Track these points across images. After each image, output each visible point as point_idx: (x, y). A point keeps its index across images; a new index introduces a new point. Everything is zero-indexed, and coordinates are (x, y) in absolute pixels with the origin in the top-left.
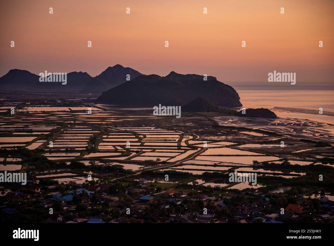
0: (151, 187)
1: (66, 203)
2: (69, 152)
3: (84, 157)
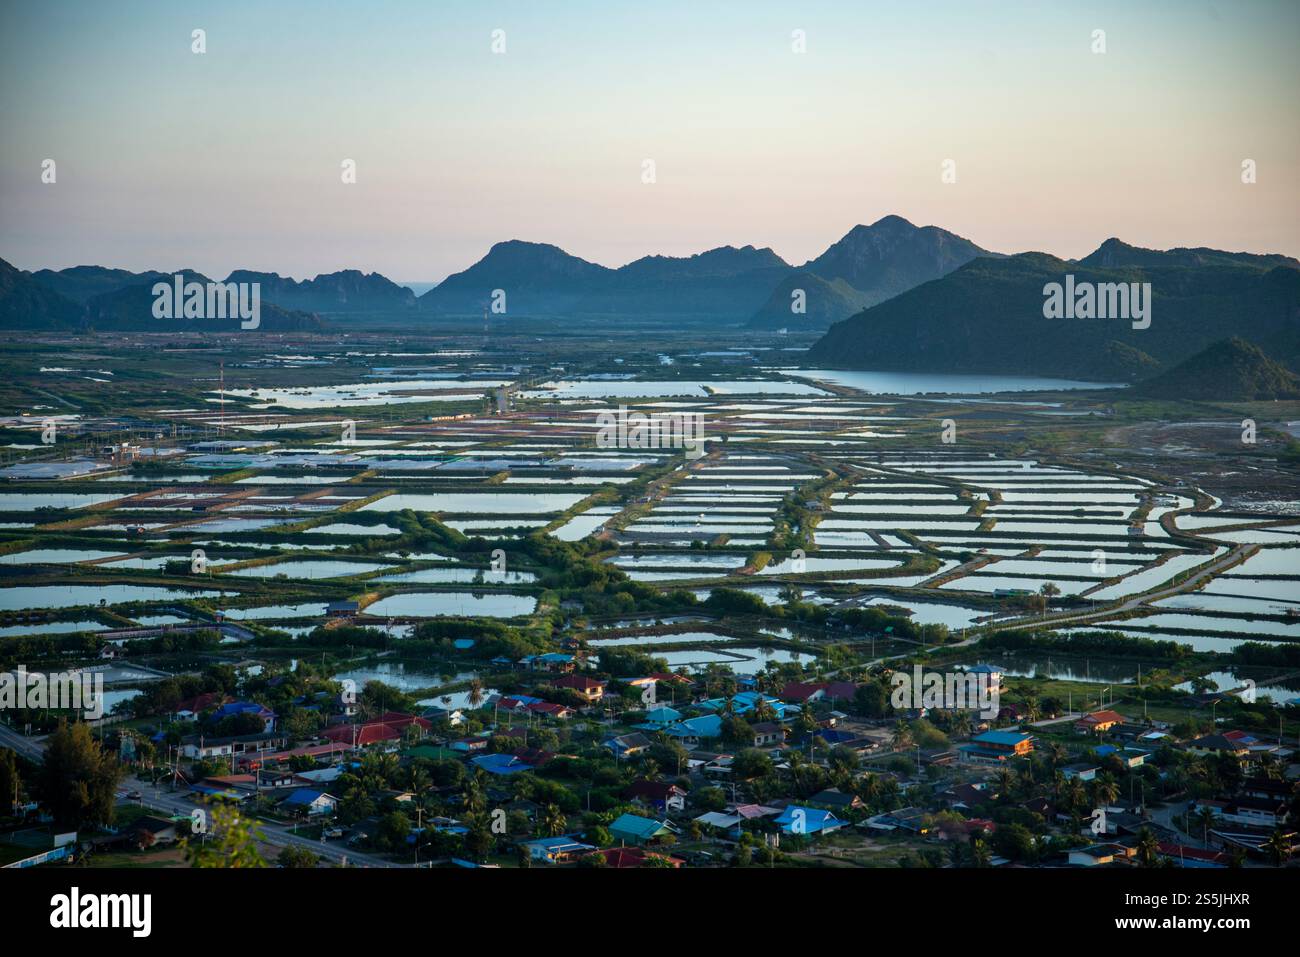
0: (1020, 698)
1: (696, 746)
2: (704, 554)
3: (760, 573)
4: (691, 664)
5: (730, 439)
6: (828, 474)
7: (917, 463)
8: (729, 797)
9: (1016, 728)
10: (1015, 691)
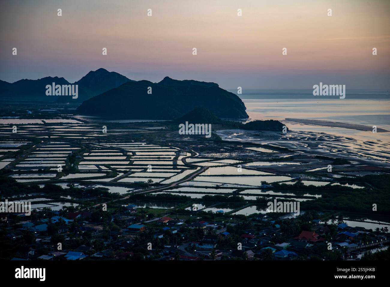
0: (142, 214)
1: (38, 234)
2: (42, 173)
3: (61, 178)
5: (51, 137)
6: (83, 147)
7: (110, 144)
8: (49, 250)
9: (140, 223)
10: (140, 212)
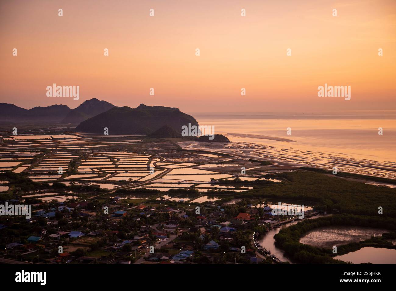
1: (49, 219)
2: (51, 175)
4: (48, 200)
5: (57, 148)
6: (81, 155)
7: (101, 153)
8: (57, 230)
10: (123, 202)
